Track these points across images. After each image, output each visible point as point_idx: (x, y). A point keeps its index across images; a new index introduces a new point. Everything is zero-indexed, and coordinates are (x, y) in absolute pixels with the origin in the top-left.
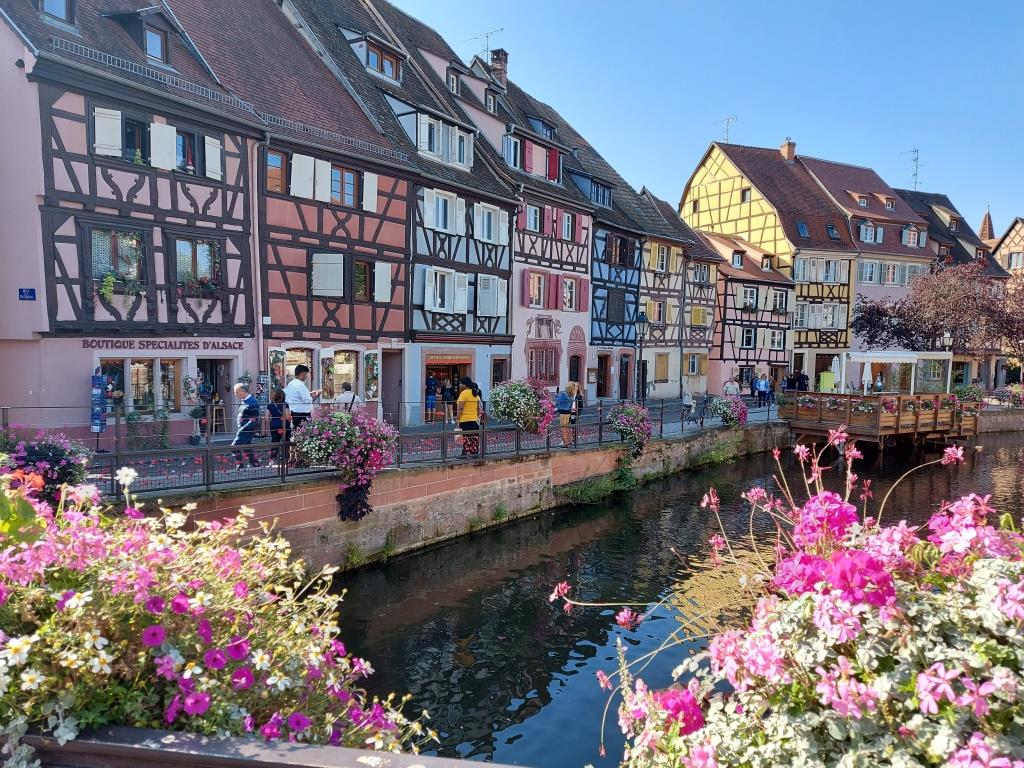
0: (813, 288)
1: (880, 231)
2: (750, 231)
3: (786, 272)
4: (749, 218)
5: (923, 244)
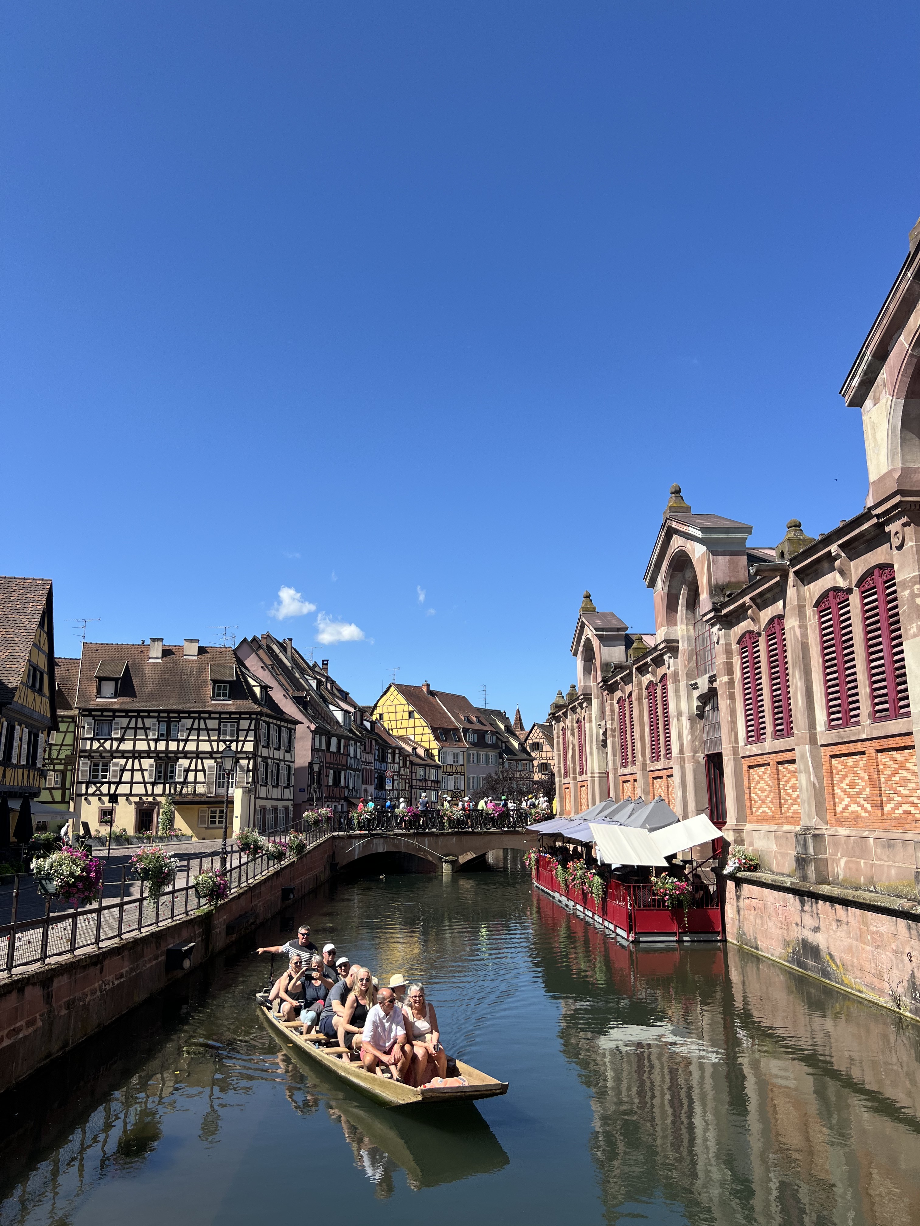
0: (449, 767)
1: (476, 735)
2: (415, 735)
3: (436, 759)
4: (414, 727)
5: (494, 742)
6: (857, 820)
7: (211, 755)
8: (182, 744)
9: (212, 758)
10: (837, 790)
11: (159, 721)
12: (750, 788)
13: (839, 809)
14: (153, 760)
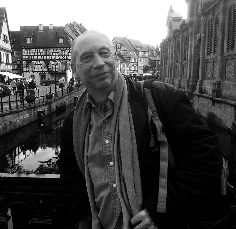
0: (133, 63)
1: (142, 53)
2: (122, 53)
3: (129, 61)
4: (122, 51)
6: (230, 79)
7: (59, 60)
8: (51, 57)
9: (59, 61)
10: (227, 70)
11: (44, 50)
12: (206, 69)
13: (226, 76)
14: (43, 62)
